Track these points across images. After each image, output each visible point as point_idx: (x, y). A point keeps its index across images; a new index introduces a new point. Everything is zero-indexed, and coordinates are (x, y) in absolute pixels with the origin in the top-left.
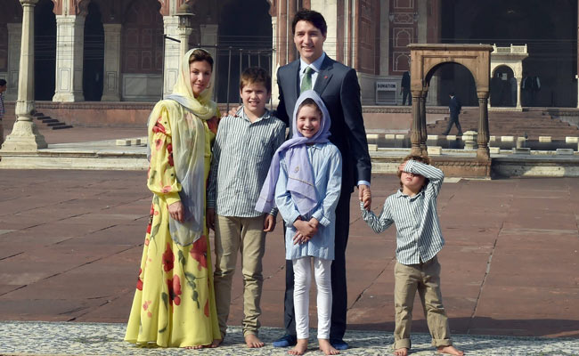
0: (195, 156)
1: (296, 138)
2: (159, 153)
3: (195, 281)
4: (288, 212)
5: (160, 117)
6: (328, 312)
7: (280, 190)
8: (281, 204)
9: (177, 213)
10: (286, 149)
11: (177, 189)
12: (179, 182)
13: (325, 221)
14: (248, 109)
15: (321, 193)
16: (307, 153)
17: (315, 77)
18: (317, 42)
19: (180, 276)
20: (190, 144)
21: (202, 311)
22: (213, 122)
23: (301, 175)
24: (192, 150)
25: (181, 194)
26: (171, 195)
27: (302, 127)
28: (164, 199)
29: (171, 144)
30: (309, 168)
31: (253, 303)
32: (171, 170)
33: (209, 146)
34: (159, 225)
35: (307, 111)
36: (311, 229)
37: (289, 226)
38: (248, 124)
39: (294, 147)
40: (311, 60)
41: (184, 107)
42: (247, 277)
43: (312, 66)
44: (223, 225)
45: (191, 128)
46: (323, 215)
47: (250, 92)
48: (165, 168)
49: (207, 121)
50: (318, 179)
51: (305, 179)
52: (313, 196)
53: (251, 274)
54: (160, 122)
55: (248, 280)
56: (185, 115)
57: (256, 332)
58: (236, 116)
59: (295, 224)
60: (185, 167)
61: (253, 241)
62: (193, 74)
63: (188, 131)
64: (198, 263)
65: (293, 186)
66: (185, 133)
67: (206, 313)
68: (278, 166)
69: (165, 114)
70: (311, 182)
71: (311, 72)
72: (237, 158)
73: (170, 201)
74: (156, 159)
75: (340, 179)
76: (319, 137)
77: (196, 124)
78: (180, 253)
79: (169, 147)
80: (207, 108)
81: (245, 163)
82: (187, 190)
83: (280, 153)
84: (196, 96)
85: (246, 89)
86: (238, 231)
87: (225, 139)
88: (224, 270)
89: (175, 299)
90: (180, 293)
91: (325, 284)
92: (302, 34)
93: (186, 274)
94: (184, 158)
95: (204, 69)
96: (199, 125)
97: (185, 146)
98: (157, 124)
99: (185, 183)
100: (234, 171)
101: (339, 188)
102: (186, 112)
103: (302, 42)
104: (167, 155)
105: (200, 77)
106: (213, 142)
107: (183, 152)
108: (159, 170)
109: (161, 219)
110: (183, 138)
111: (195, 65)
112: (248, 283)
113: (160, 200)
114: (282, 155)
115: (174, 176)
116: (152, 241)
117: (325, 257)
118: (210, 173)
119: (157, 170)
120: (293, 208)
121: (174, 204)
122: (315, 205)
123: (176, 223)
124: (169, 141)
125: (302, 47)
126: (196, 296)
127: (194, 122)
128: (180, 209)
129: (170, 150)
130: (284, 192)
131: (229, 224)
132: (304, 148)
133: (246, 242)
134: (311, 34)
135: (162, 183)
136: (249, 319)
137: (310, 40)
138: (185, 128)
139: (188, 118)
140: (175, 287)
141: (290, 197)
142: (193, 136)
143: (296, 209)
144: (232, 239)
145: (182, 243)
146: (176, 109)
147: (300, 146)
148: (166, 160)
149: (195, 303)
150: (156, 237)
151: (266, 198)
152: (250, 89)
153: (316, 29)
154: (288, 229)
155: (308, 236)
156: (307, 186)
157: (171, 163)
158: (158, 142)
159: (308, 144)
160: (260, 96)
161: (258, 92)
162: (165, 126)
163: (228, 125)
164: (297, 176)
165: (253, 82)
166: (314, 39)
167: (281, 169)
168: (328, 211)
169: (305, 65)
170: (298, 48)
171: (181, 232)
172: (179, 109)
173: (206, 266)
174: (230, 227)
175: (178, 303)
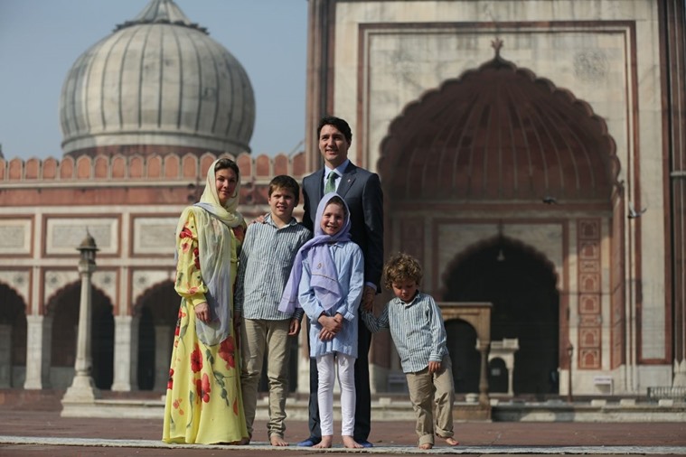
0: (221, 261)
1: (318, 236)
2: (186, 256)
3: (224, 380)
4: (312, 309)
5: (187, 223)
6: (352, 409)
7: (304, 288)
8: (304, 303)
9: (203, 313)
10: (308, 248)
11: (203, 290)
12: (205, 285)
13: (350, 315)
14: (275, 214)
15: (344, 289)
16: (330, 251)
17: (338, 182)
18: (341, 145)
19: (208, 374)
20: (217, 247)
21: (231, 409)
22: (240, 231)
23: (324, 270)
24: (217, 254)
25: (207, 295)
26: (197, 295)
27: (326, 224)
28: (191, 302)
29: (197, 248)
30: (331, 264)
31: (278, 406)
32: (198, 273)
33: (235, 252)
34: (186, 326)
35: (332, 208)
36: (336, 324)
37: (313, 323)
38: (275, 230)
39: (316, 246)
40: (335, 164)
41: (210, 214)
42: (272, 380)
43: (336, 171)
44: (249, 328)
45: (217, 233)
46: (346, 310)
47: (278, 196)
48: (191, 271)
49: (233, 229)
50: (340, 276)
51: (328, 274)
52: (336, 290)
53: (276, 376)
54: (187, 227)
55: (273, 383)
56: (211, 221)
57: (281, 434)
58: (264, 223)
59: (320, 320)
60: (211, 269)
61: (279, 344)
62: (218, 182)
63: (214, 236)
64: (226, 363)
65: (316, 282)
66: (210, 237)
67: (235, 410)
68: (300, 266)
69: (192, 219)
70: (334, 277)
71: (335, 176)
72: (264, 263)
73: (196, 302)
74: (182, 262)
75: (362, 275)
76: (341, 236)
77: (222, 229)
78: (208, 352)
79: (195, 251)
80: (233, 215)
81: (271, 266)
82: (212, 292)
83: (302, 252)
84: (223, 203)
85: (275, 193)
86: (264, 335)
87: (252, 245)
88: (250, 372)
89: (205, 396)
90: (208, 390)
91: (348, 381)
92: (326, 137)
93: (215, 373)
94: (211, 260)
95: (230, 176)
96: (225, 231)
97: (211, 249)
98: (184, 229)
99: (211, 287)
100: (261, 275)
101: (361, 284)
102: (213, 218)
103: (326, 145)
104: (194, 258)
105: (226, 183)
106: (239, 251)
107: (210, 255)
108: (185, 272)
109: (188, 320)
110: (209, 243)
111: (220, 173)
112: (273, 386)
113: (187, 303)
114: (304, 254)
115: (200, 278)
116: (180, 342)
117: (350, 353)
118: (237, 278)
119: (183, 272)
120: (317, 304)
121: (200, 305)
122: (339, 299)
123: (202, 324)
124: (195, 244)
125: (326, 150)
126: (224, 394)
127: (220, 228)
128: (206, 309)
129: (197, 254)
130: (307, 290)
131: (255, 326)
132: (326, 246)
133: (272, 345)
134: (335, 137)
135: (189, 285)
136: (274, 422)
137: (333, 142)
138: (211, 233)
139: (215, 223)
140: (203, 385)
141: (313, 295)
142: (219, 240)
143: (320, 305)
144: (258, 341)
145: (209, 343)
146: (202, 215)
147: (321, 244)
148: (193, 262)
149: (224, 400)
150: (184, 337)
151: (289, 298)
152: (279, 193)
153: (339, 133)
154: (313, 326)
155: (333, 331)
156: (330, 281)
157: (197, 266)
158: (185, 246)
159: (329, 243)
160: (288, 201)
161: (286, 197)
162: (191, 230)
163: (255, 231)
164: (320, 272)
165: (282, 186)
166: (338, 142)
167: (304, 268)
168: (352, 306)
169: (329, 170)
170: (323, 152)
171: (208, 333)
172: (205, 214)
173: (234, 366)
174: (256, 329)
175: (207, 401)
